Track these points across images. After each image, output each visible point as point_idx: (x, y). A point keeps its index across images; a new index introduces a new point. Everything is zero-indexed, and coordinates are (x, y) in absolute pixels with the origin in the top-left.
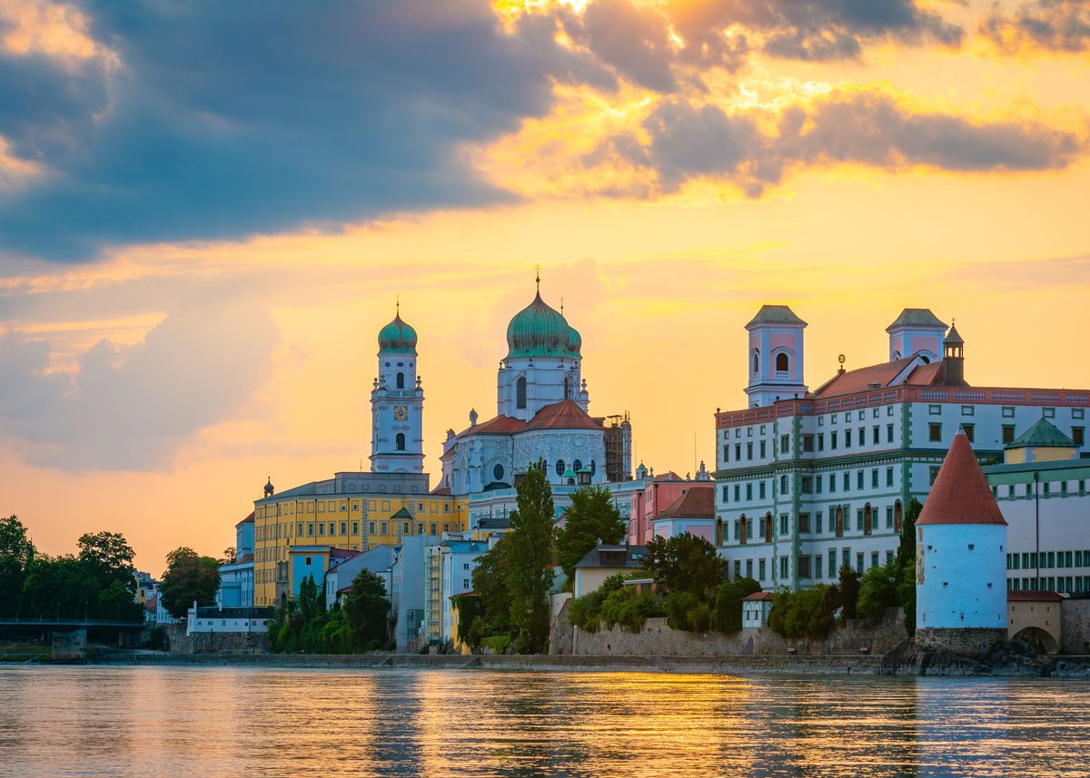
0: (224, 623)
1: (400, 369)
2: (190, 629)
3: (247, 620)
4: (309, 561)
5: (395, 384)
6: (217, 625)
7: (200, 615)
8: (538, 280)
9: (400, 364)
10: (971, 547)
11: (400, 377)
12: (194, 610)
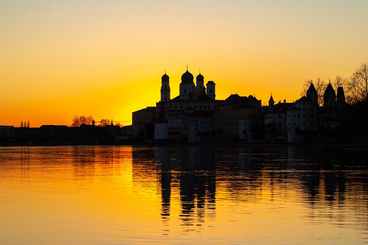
0: (123, 137)
1: (166, 85)
2: (117, 138)
3: (127, 137)
4: (136, 125)
5: (164, 88)
6: (122, 138)
7: (118, 136)
8: (187, 67)
9: (166, 84)
10: (161, 127)
11: (166, 86)
12: (117, 135)
